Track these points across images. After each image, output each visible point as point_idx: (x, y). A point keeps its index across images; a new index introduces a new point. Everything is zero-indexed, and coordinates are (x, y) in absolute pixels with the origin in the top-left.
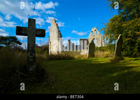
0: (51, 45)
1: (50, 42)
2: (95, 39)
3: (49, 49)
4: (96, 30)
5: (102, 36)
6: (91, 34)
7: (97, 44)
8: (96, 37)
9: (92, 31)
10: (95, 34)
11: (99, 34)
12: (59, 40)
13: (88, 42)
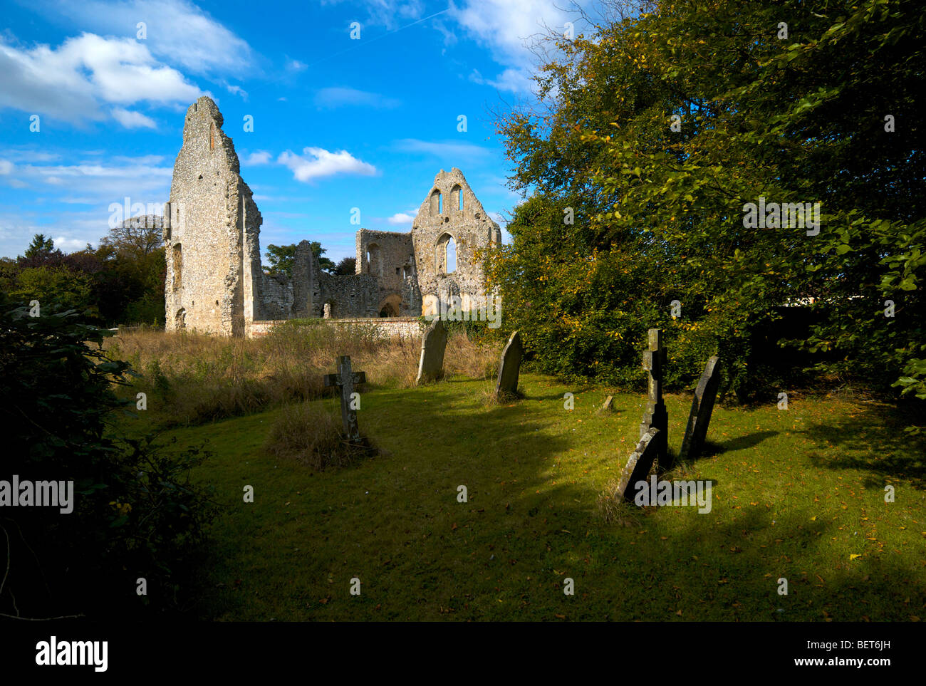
0: (179, 266)
1: (178, 247)
2: (449, 236)
3: (169, 287)
4: (457, 187)
5: (492, 229)
6: (430, 207)
7: (464, 269)
8: (460, 226)
9: (438, 188)
10: (451, 209)
11: (475, 213)
12: (240, 244)
13: (413, 255)
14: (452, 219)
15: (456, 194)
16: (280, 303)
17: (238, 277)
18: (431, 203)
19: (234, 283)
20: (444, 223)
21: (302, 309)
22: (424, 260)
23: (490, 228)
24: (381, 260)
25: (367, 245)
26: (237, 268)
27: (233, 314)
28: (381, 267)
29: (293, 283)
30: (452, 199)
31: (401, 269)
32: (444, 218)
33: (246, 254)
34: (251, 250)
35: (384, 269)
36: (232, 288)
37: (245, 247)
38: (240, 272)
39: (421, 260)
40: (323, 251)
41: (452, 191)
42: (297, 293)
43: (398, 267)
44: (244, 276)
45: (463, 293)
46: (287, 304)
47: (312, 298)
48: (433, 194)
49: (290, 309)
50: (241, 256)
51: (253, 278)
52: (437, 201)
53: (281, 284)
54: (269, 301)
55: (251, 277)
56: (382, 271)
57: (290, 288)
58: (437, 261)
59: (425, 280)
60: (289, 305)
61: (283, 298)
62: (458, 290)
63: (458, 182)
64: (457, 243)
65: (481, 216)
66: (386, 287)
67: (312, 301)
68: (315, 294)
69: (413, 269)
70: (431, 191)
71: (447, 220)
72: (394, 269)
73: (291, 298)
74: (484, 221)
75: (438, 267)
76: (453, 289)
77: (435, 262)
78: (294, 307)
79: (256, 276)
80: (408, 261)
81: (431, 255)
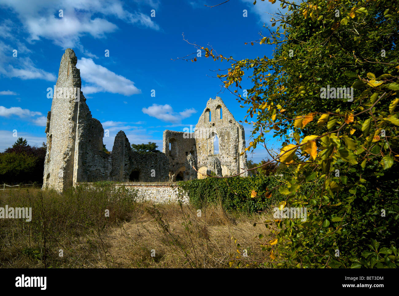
1: (51, 136)
3: (46, 161)
4: (219, 107)
5: (239, 128)
6: (205, 118)
7: (223, 151)
8: (221, 128)
9: (209, 108)
10: (216, 119)
11: (229, 120)
12: (74, 130)
13: (195, 145)
14: (216, 124)
15: (219, 110)
16: (102, 170)
17: (71, 152)
18: (205, 116)
19: (68, 157)
20: (212, 126)
21: (117, 174)
22: (201, 147)
23: (238, 128)
24: (177, 148)
25: (169, 139)
26: (71, 147)
27: (65, 178)
28: (177, 151)
29: (112, 157)
30: (216, 113)
31: (188, 153)
32: (212, 123)
33: (77, 137)
34: (80, 134)
35: (179, 152)
36: (66, 160)
37: (77, 133)
38: (73, 149)
39: (200, 147)
40: (157, 147)
41: (216, 109)
42: (114, 164)
43: (187, 151)
44: (75, 152)
45: (223, 165)
46: (107, 171)
47: (123, 167)
48: (206, 111)
49: (109, 174)
50: (74, 138)
51: (79, 153)
52: (208, 115)
53: (104, 158)
54: (95, 169)
55: (78, 153)
56: (178, 153)
57: (109, 160)
58: (209, 147)
59: (201, 159)
60: (108, 172)
61: (104, 167)
62: (220, 163)
63: (219, 104)
64: (219, 137)
65: (233, 121)
66: (179, 162)
67: (123, 169)
68: (126, 165)
69: (195, 152)
70: (205, 110)
71: (214, 125)
72: (184, 152)
73: (110, 167)
74: (234, 124)
75: (209, 151)
76: (216, 163)
77: (207, 148)
78: (111, 173)
79: (81, 152)
80: (193, 148)
81: (205, 145)
